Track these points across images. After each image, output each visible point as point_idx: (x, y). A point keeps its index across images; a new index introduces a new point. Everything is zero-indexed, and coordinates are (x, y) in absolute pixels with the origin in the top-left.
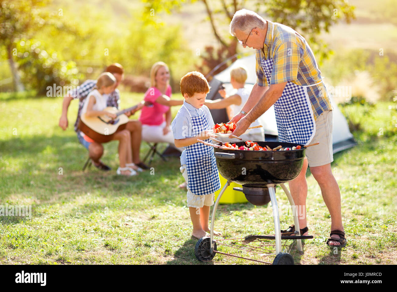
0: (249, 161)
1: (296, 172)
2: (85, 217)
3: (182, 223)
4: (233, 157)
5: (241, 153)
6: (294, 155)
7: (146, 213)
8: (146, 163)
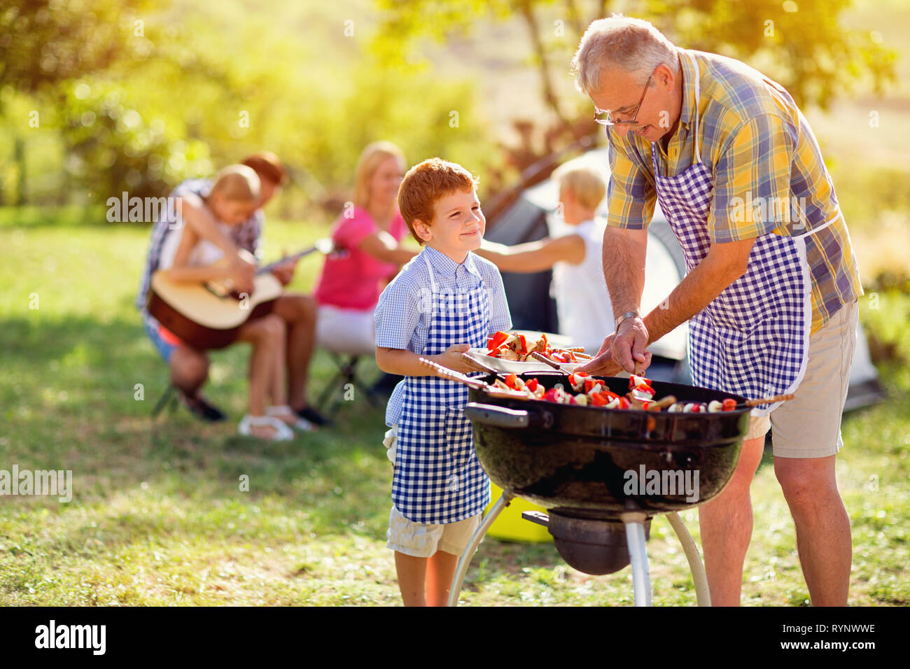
0: (574, 438)
1: (715, 479)
2: (109, 554)
3: (381, 593)
4: (520, 422)
5: (548, 410)
6: (713, 429)
7: (284, 554)
8: (326, 411)
